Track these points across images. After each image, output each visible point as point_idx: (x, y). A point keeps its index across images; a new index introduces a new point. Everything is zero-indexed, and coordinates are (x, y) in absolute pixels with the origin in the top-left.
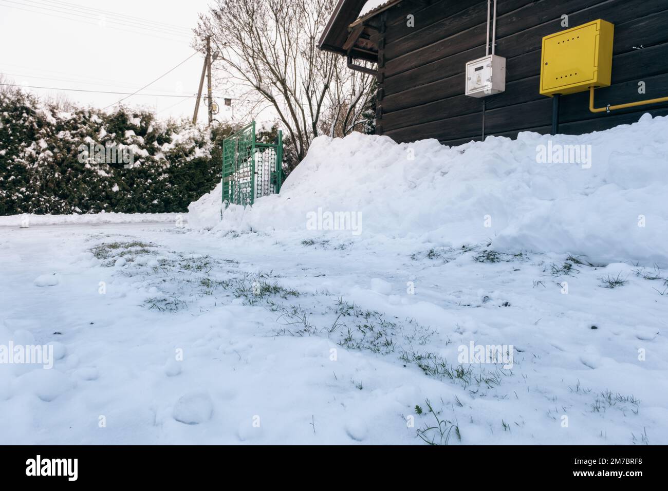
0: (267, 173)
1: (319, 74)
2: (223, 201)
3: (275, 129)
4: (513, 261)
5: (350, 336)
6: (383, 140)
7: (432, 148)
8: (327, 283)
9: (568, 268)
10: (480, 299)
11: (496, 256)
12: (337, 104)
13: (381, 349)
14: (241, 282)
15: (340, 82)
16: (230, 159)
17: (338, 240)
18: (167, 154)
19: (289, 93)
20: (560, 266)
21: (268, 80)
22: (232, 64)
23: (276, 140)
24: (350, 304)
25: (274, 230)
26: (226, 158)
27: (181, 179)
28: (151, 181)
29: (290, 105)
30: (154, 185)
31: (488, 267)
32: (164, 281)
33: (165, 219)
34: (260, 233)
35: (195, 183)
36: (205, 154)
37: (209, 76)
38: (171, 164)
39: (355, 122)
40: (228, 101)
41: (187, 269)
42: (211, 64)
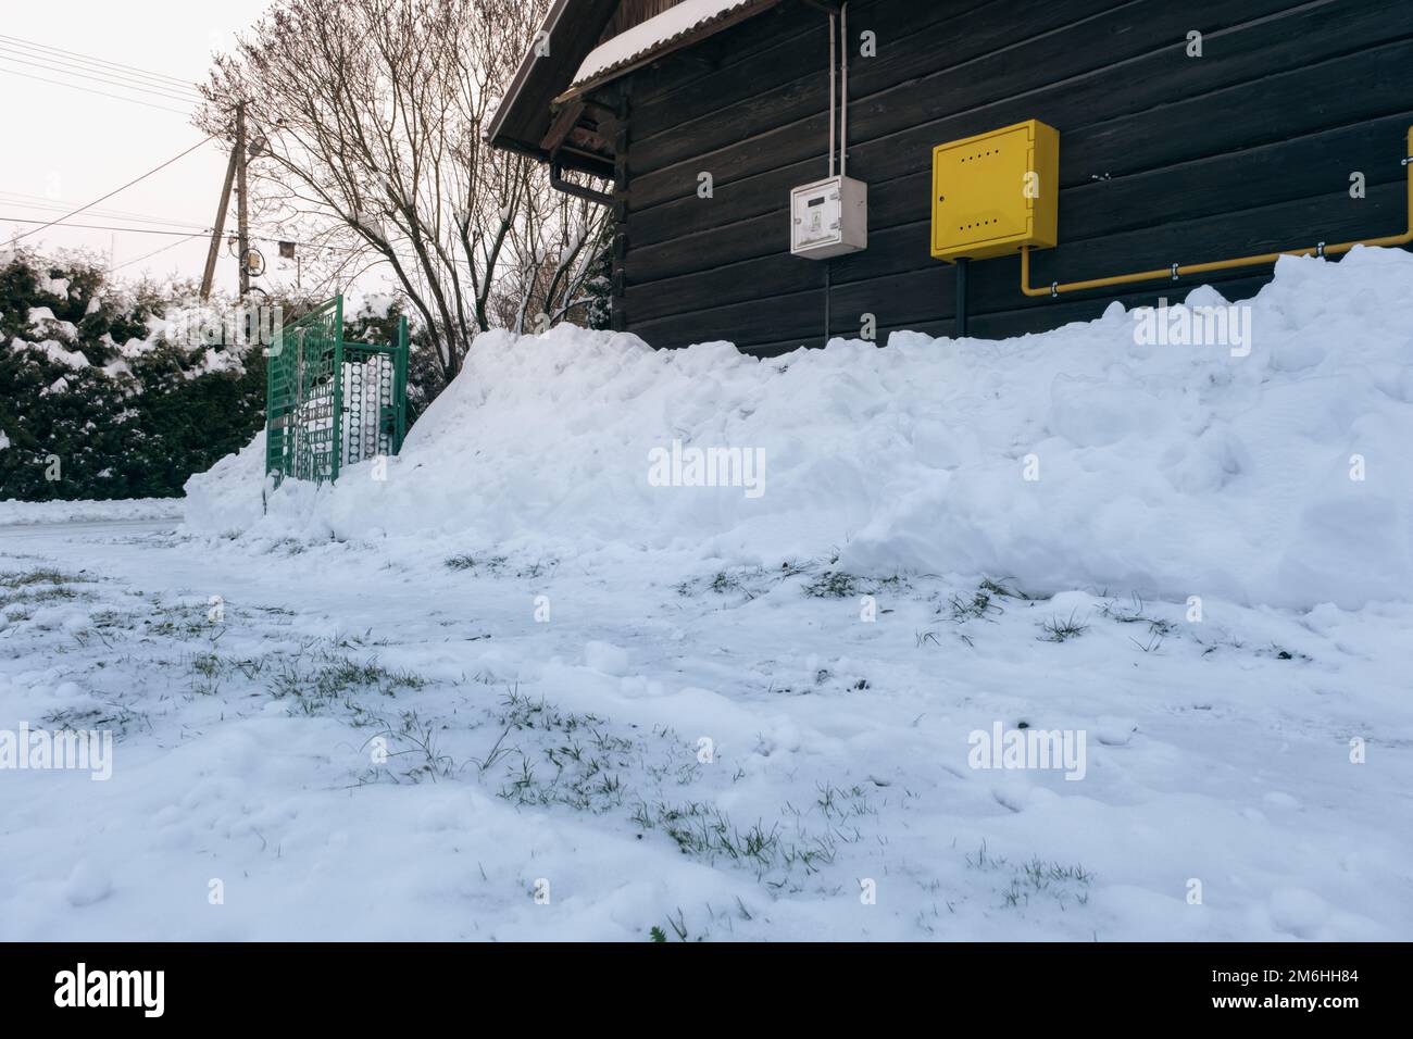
0: (371, 409)
1: (491, 196)
2: (268, 471)
3: (395, 311)
4: (880, 593)
5: (528, 774)
6: (622, 344)
7: (723, 361)
8: (491, 655)
9: (983, 603)
10: (810, 675)
11: (848, 584)
12: (530, 262)
13: (592, 802)
14: (292, 660)
15: (537, 216)
16: (286, 377)
17: (526, 555)
18: (136, 364)
19: (422, 234)
20: (968, 600)
21: (376, 207)
22: (293, 169)
23: (394, 337)
24: (535, 702)
25: (385, 535)
26: (276, 376)
27: (170, 420)
28: (94, 426)
29: (426, 262)
30: (101, 434)
31: (833, 607)
32: (101, 665)
33: (128, 512)
34: (353, 544)
35: (205, 429)
36: (230, 363)
37: (242, 191)
38: (146, 386)
39: (568, 301)
40: (287, 249)
41: (166, 633)
42: (246, 166)
